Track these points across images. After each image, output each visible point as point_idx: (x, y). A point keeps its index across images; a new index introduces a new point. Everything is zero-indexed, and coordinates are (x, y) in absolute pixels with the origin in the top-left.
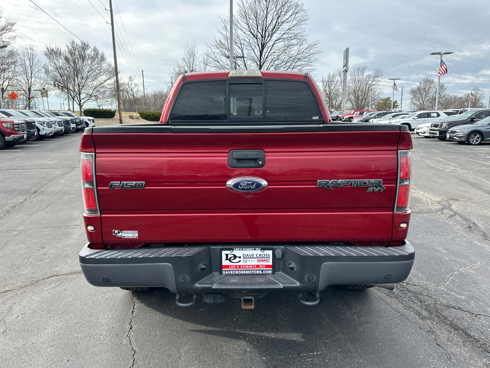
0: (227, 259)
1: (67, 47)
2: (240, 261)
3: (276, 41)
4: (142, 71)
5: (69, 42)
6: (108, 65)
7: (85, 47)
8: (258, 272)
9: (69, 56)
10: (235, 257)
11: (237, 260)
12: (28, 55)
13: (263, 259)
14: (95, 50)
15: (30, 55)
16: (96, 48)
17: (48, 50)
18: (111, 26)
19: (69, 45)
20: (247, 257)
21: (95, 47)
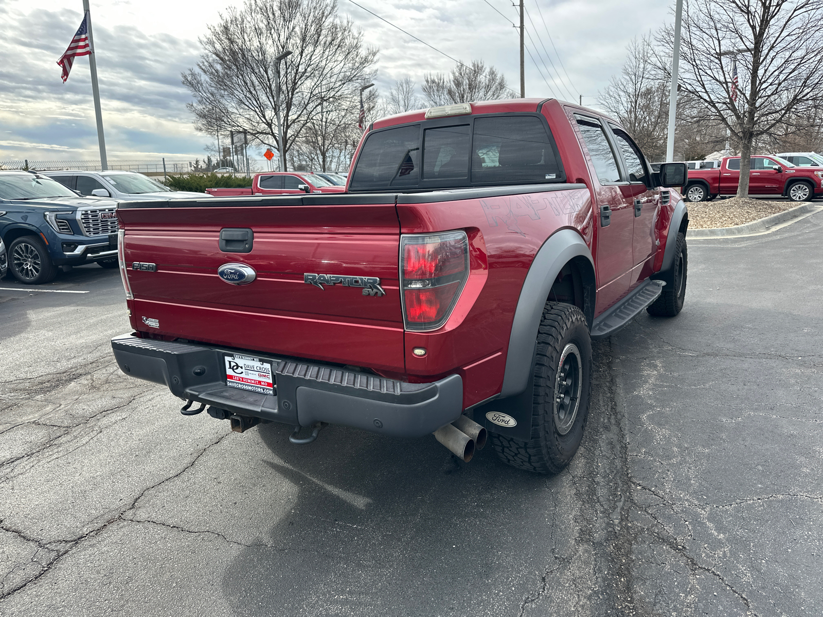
0: (230, 368)
1: (454, 73)
2: (242, 373)
3: (795, 10)
4: (581, 96)
5: (456, 66)
6: (509, 95)
7: (477, 70)
8: (259, 390)
9: (453, 87)
10: (238, 366)
11: (239, 370)
12: (402, 93)
13: (264, 374)
14: (492, 73)
15: (405, 93)
16: (494, 70)
17: (427, 81)
18: (519, 30)
19: (455, 70)
20: (248, 368)
21: (491, 69)
